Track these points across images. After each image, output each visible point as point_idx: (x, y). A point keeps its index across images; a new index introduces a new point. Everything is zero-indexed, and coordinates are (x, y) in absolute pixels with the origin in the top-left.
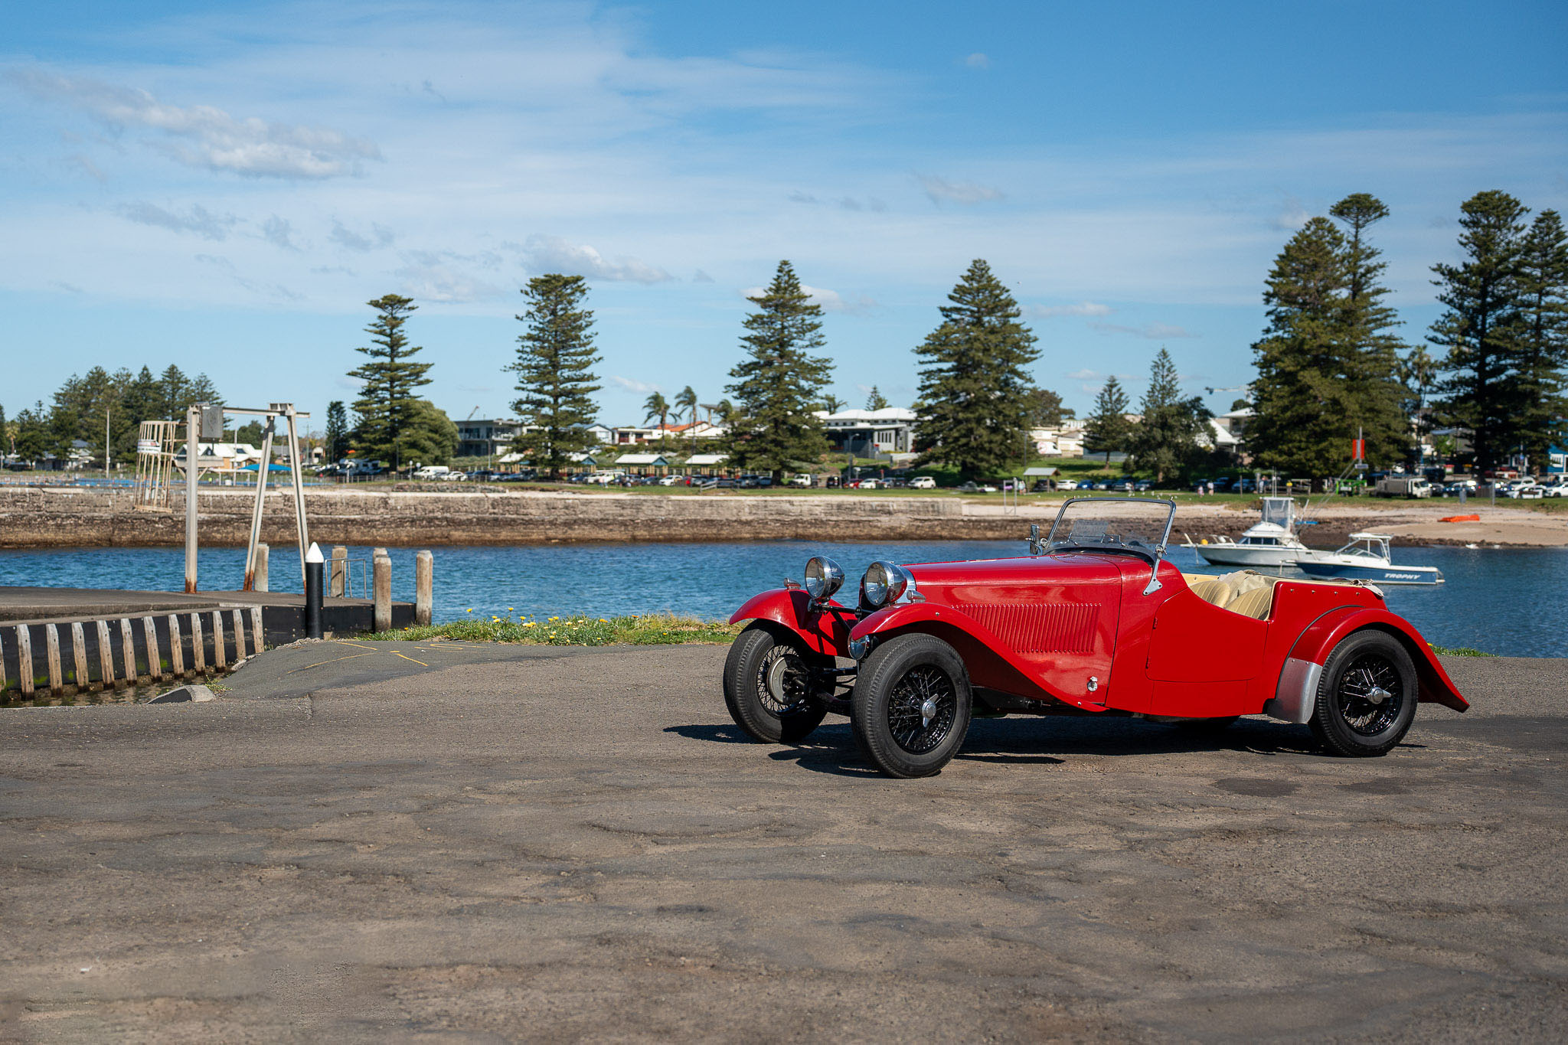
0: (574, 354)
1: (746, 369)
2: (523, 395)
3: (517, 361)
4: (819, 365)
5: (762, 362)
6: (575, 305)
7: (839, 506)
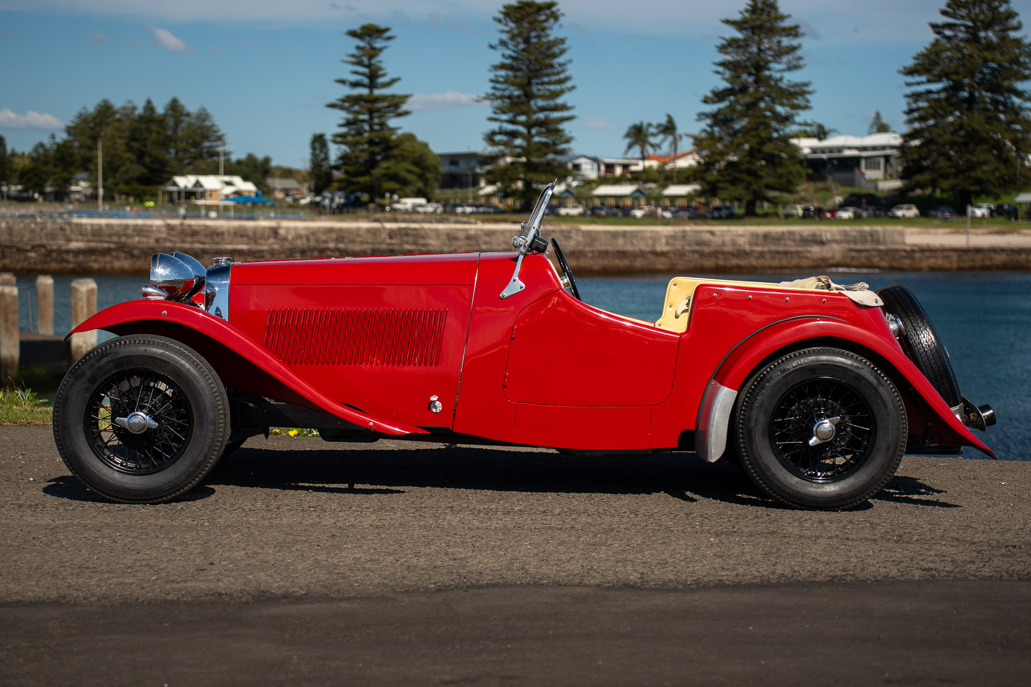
0: (549, 83)
1: (719, 96)
2: (495, 126)
3: (490, 91)
4: (797, 89)
5: (737, 87)
6: (548, 32)
7: (766, 236)
